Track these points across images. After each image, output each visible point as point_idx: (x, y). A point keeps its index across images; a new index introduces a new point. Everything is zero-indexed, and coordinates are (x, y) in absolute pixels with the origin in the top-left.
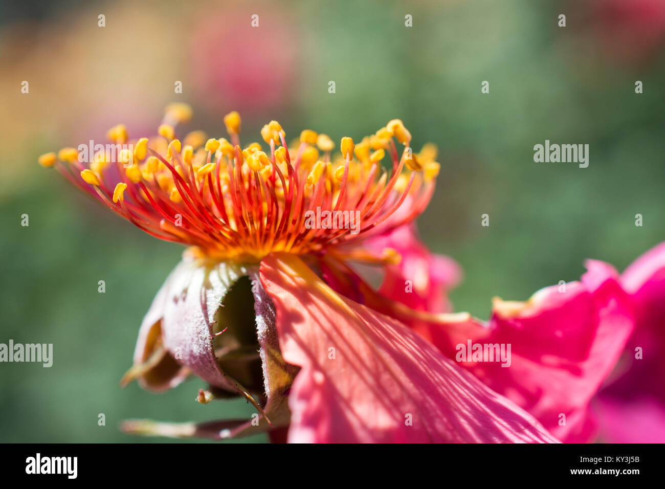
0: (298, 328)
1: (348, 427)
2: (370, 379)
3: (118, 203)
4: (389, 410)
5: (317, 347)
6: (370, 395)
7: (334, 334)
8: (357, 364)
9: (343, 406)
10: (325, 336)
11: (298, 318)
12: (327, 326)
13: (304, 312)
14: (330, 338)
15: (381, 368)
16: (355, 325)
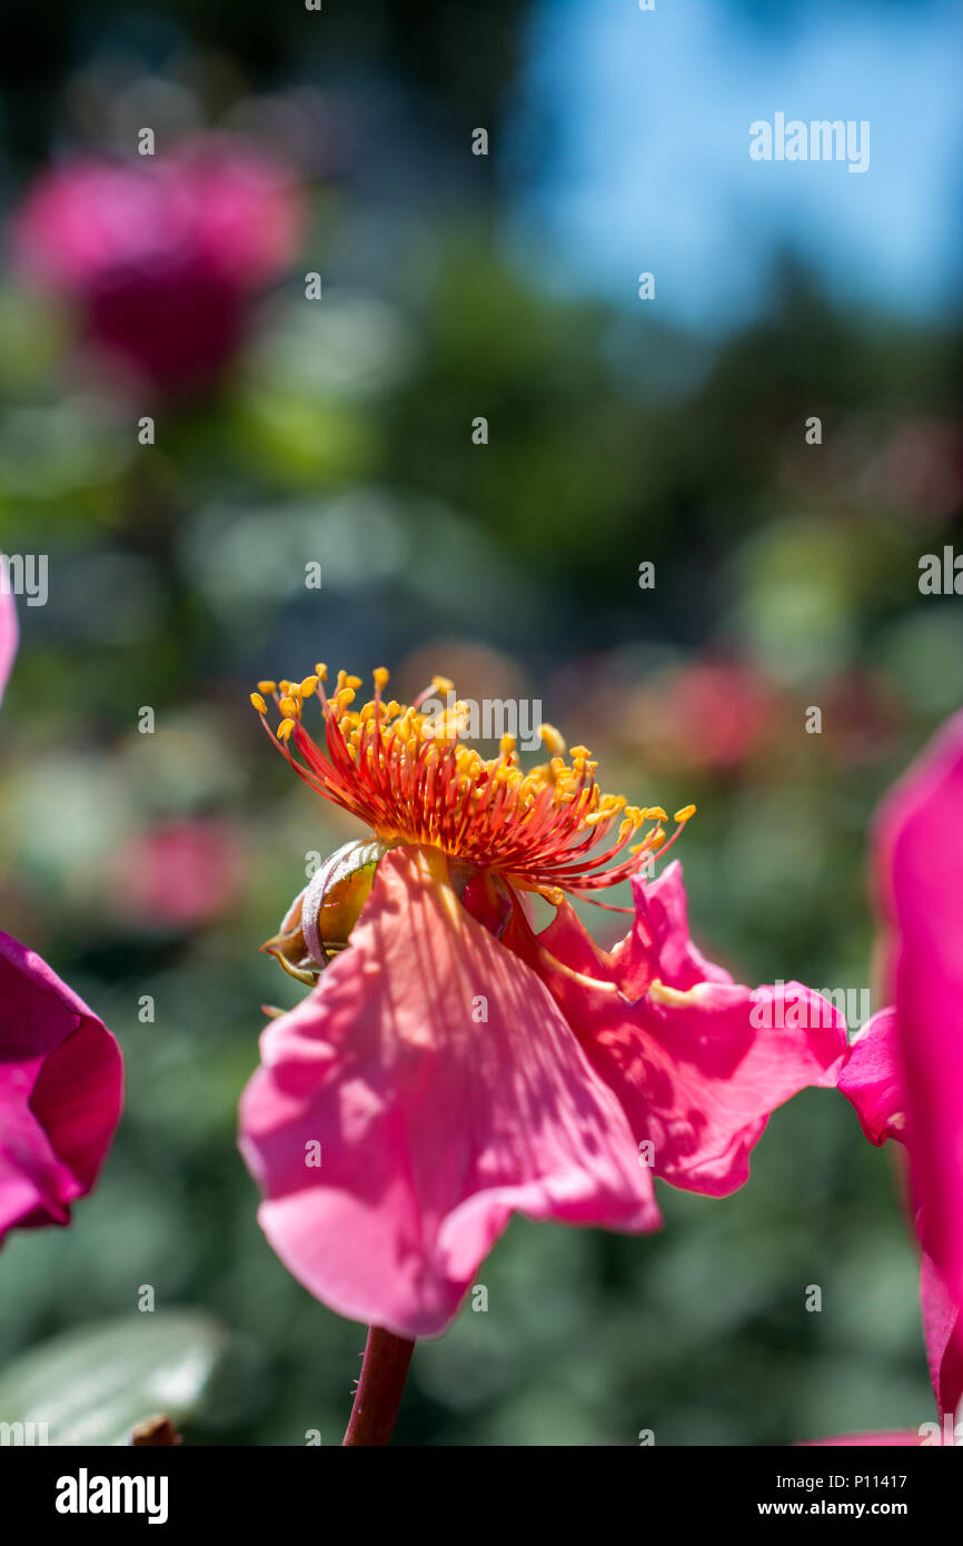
0: (387, 920)
1: (376, 1026)
2: (433, 993)
3: (281, 740)
4: (436, 1031)
5: (393, 942)
6: (423, 1008)
7: (422, 937)
8: (428, 973)
9: (385, 1005)
10: (410, 934)
11: (393, 908)
12: (419, 924)
13: (404, 905)
14: (415, 938)
15: (453, 988)
16: (451, 936)
